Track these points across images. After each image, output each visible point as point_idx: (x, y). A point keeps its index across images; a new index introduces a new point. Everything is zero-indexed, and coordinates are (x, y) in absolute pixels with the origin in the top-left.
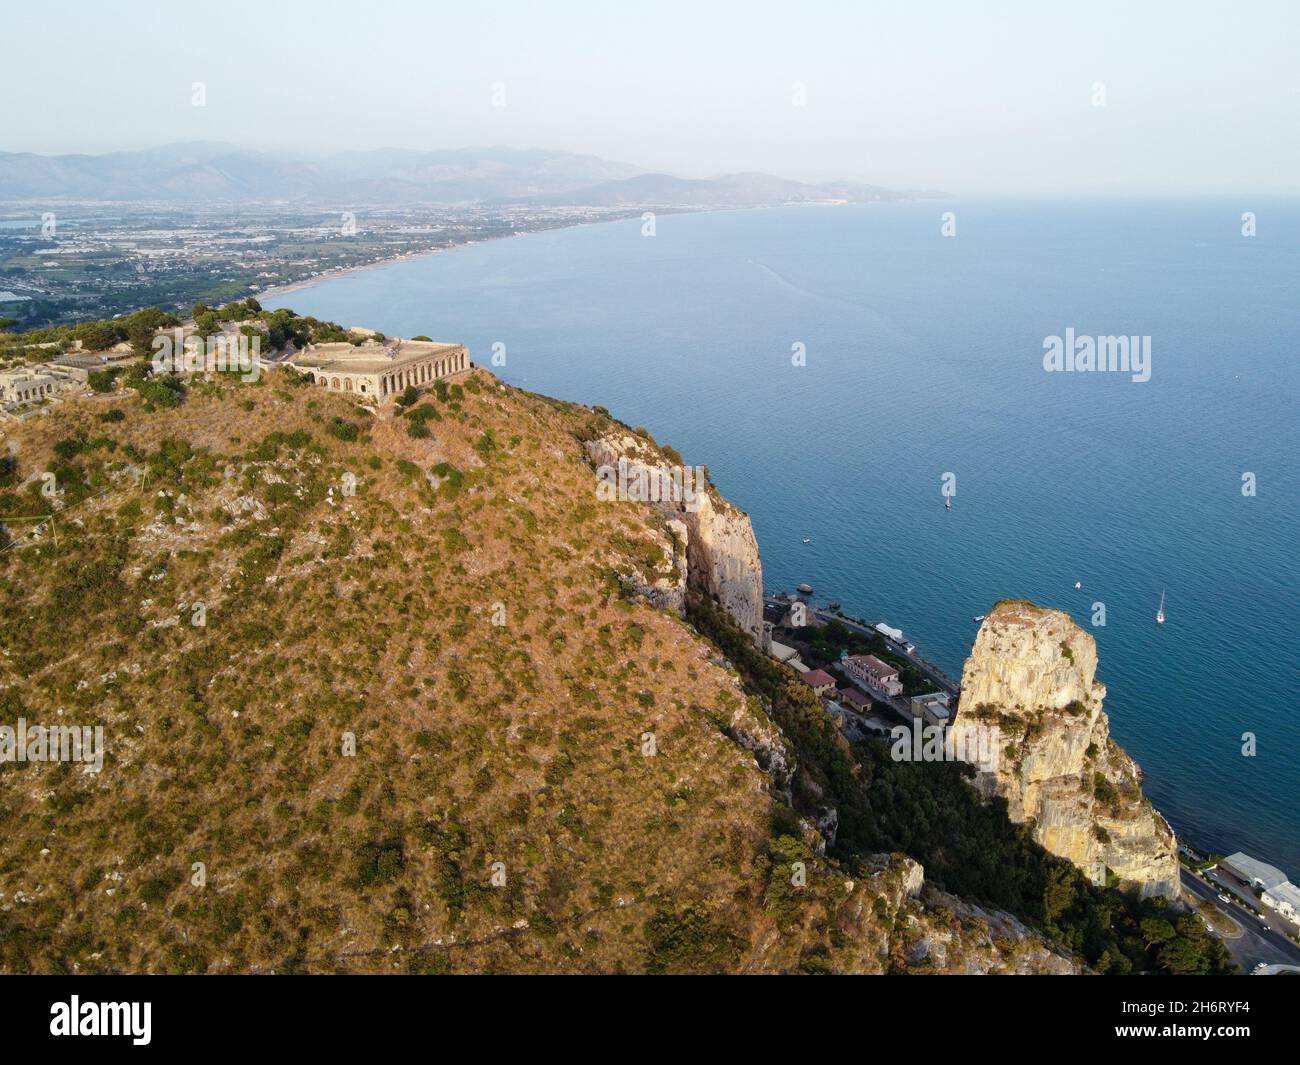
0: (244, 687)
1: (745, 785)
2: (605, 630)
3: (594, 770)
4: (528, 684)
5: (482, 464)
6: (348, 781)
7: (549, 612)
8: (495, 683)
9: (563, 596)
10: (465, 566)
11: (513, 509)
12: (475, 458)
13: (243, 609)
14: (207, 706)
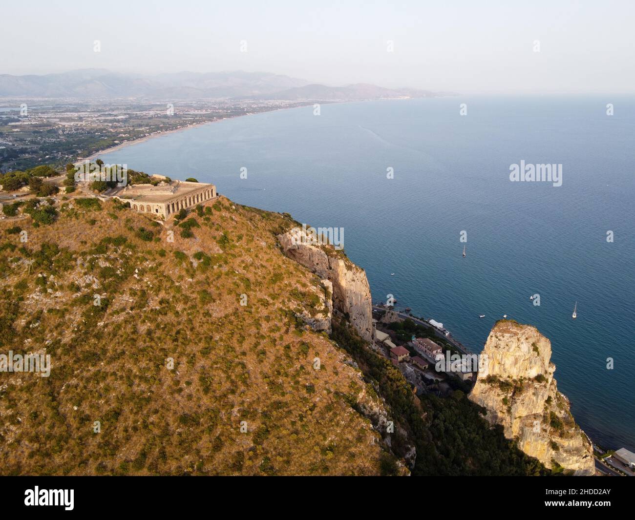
2: (288, 347)
4: (244, 382)
5: (221, 252)
7: (257, 338)
8: (226, 382)
9: (265, 326)
11: (237, 277)
12: (218, 248)
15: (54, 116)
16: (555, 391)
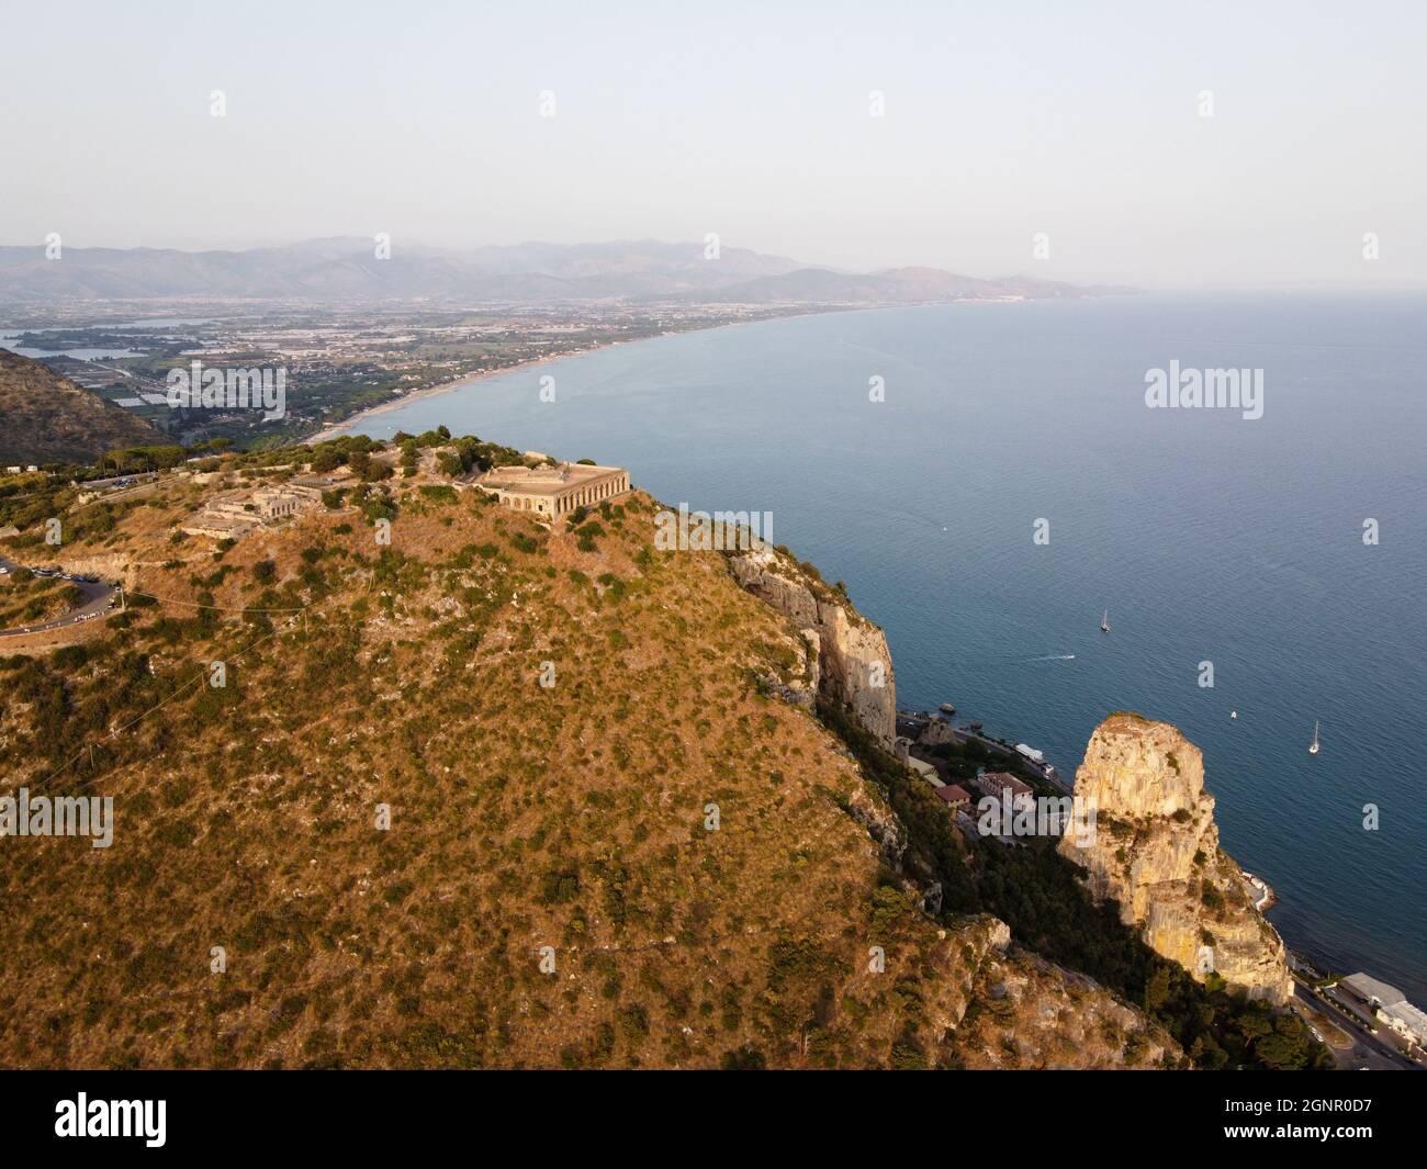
0: (453, 749)
1: (858, 849)
2: (744, 719)
3: (731, 831)
4: (678, 760)
5: (640, 575)
6: (534, 825)
7: (696, 703)
8: (650, 758)
9: (709, 690)
10: (626, 661)
11: (666, 615)
12: (634, 569)
13: (449, 689)
14: (425, 763)
15: (269, 337)
16: (1215, 845)
